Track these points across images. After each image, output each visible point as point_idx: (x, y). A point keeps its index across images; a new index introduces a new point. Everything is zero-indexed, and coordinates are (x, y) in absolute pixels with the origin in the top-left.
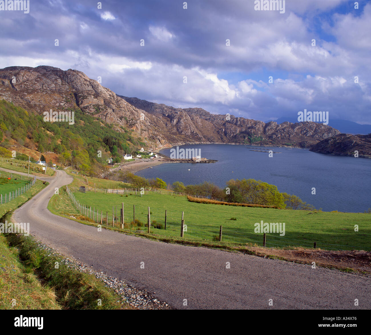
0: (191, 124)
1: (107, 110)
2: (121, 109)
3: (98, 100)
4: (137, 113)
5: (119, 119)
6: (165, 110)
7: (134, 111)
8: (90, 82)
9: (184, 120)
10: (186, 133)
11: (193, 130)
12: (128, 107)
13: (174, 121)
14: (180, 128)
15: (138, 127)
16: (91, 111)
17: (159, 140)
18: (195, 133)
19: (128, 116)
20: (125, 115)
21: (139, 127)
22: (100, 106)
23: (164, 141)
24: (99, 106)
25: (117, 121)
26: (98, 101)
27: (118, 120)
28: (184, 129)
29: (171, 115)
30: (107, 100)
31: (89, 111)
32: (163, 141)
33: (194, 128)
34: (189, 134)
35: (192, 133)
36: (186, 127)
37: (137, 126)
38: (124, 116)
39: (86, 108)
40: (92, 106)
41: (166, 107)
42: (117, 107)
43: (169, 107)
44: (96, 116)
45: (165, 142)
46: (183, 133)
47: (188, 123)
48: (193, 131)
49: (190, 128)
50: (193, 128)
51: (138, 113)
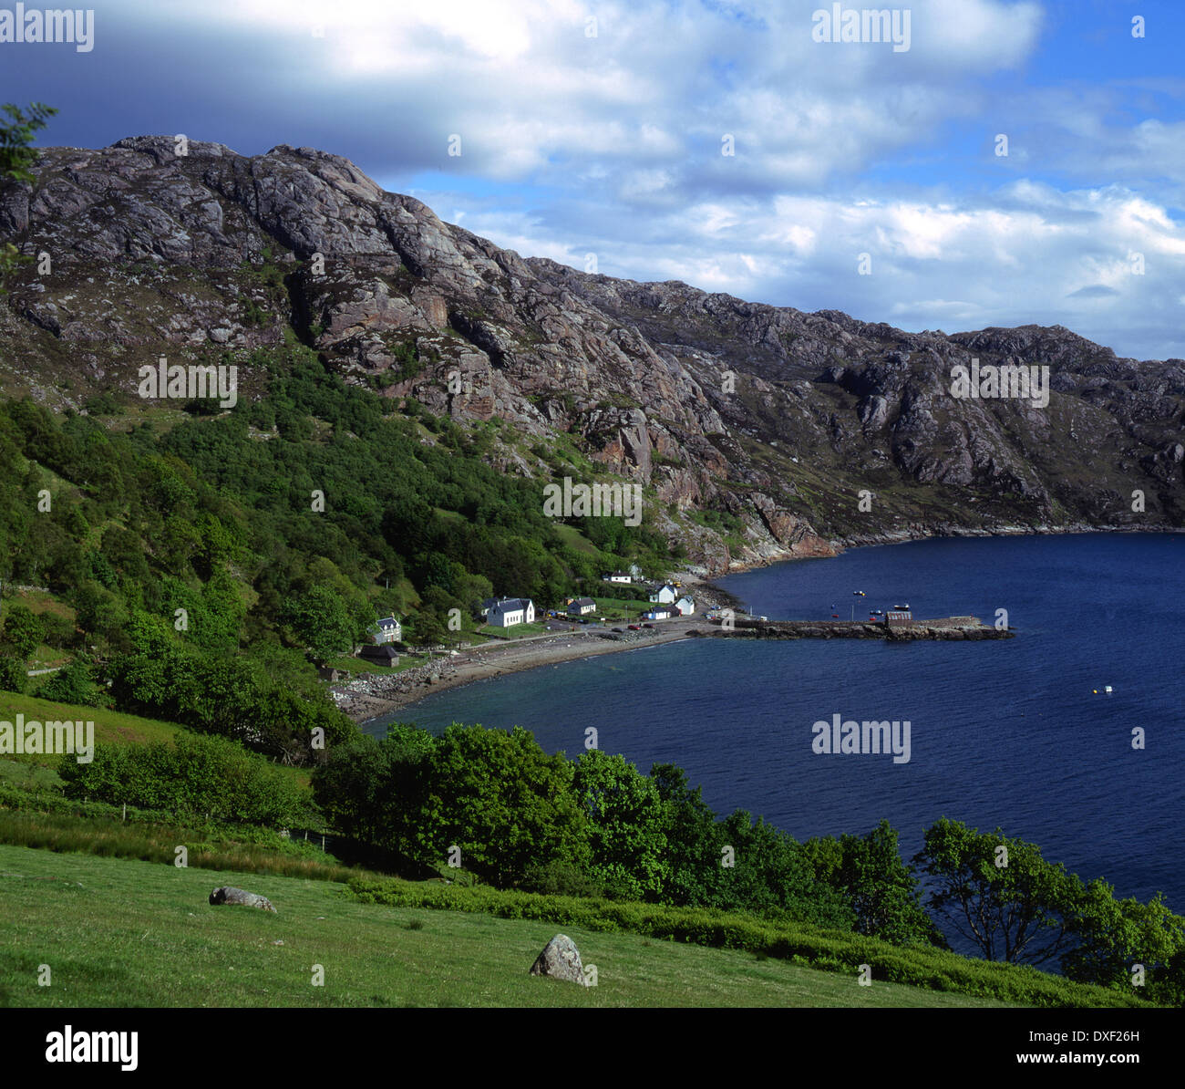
0: (978, 419)
1: (457, 354)
2: (545, 347)
3: (412, 303)
4: (642, 366)
5: (528, 407)
6: (846, 348)
7: (624, 357)
8: (378, 210)
9: (937, 398)
10: (944, 476)
11: (987, 458)
12: (590, 336)
13: (875, 405)
14: (910, 446)
15: (636, 445)
16: (369, 365)
17: (763, 516)
18: (998, 469)
19: (585, 384)
20: (563, 381)
21: (642, 447)
22: (420, 339)
23: (793, 521)
24: (416, 340)
25: (517, 417)
26: (413, 308)
27: (520, 409)
28: (930, 449)
29: (864, 374)
30: (466, 300)
31: (360, 368)
32: (789, 522)
33: (994, 443)
34: (966, 476)
35: (983, 473)
36: (947, 439)
37: (631, 438)
38: (556, 386)
39: (345, 349)
40: (377, 338)
41: (855, 327)
42: (523, 342)
43: (872, 325)
44: (398, 393)
45: (797, 527)
46: (927, 474)
47: (957, 419)
48: (990, 461)
49: (972, 446)
50: (988, 444)
51: (649, 366)
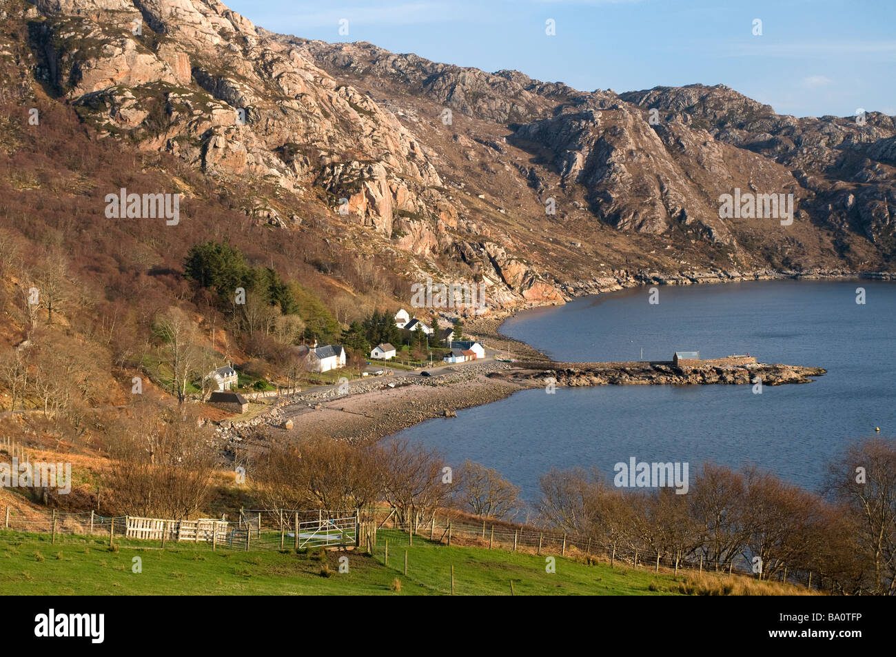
0: (668, 172)
1: (210, 110)
2: (286, 103)
3: (160, 59)
4: (371, 122)
5: (276, 161)
6: (527, 106)
7: (354, 114)
9: (631, 153)
10: (640, 225)
11: (679, 209)
12: (323, 93)
13: (571, 159)
14: (608, 200)
15: (379, 199)
16: (123, 119)
17: (496, 265)
18: (689, 220)
19: (325, 138)
20: (306, 135)
21: (384, 200)
22: (171, 95)
23: (523, 268)
24: (166, 95)
25: (267, 171)
26: (161, 65)
27: (269, 164)
28: (627, 201)
29: (559, 130)
30: (208, 57)
31: (113, 122)
32: (517, 270)
33: (685, 194)
34: (660, 227)
35: (677, 221)
36: (641, 191)
37: (374, 191)
38: (300, 141)
39: (97, 101)
40: (129, 94)
41: (531, 86)
42: (265, 98)
43: (548, 84)
44: (155, 145)
45: (526, 274)
46: (626, 223)
47: (650, 172)
48: (682, 212)
49: (665, 198)
50: (679, 196)
51: (376, 122)
